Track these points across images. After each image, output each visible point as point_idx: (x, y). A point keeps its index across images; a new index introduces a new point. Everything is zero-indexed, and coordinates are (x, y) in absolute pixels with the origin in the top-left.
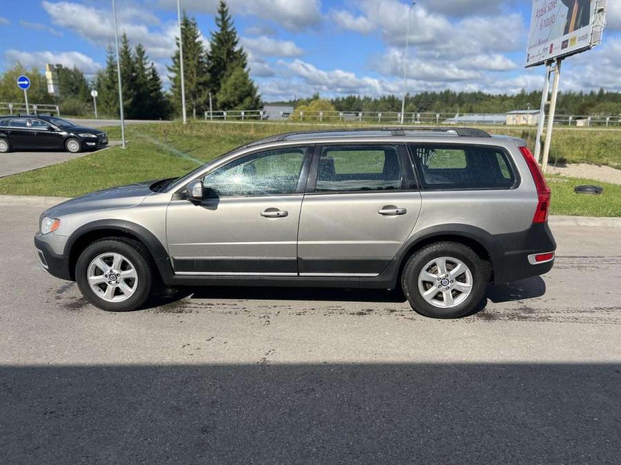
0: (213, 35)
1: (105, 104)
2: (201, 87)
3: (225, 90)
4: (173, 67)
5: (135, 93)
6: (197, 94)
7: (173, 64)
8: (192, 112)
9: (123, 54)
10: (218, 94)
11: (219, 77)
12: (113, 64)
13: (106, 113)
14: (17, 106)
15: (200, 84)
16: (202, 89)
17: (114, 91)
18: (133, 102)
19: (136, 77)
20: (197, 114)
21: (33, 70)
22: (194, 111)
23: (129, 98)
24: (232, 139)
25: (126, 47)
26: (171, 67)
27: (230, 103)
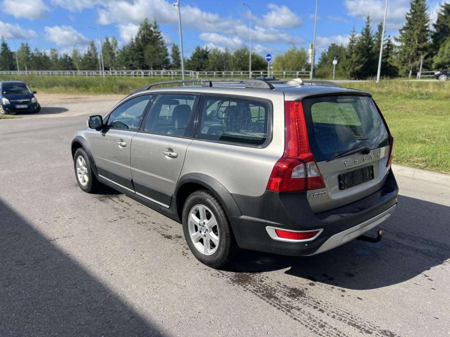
0: (442, 6)
1: (343, 69)
2: (420, 52)
3: (443, 52)
4: (400, 37)
5: (367, 60)
6: (415, 59)
7: (400, 35)
8: (409, 72)
9: (364, 31)
10: (435, 57)
11: (440, 42)
12: (354, 40)
13: (342, 76)
14: (288, 73)
15: (418, 49)
16: (421, 53)
17: (351, 59)
18: (363, 67)
19: (372, 47)
20: (412, 74)
21: (301, 49)
22: (411, 72)
23: (361, 64)
24: (408, 94)
25: (368, 26)
26: (398, 38)
27: (445, 64)
